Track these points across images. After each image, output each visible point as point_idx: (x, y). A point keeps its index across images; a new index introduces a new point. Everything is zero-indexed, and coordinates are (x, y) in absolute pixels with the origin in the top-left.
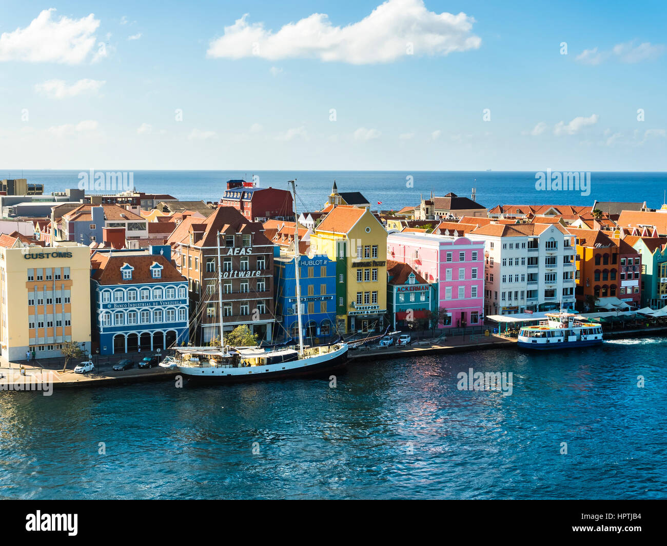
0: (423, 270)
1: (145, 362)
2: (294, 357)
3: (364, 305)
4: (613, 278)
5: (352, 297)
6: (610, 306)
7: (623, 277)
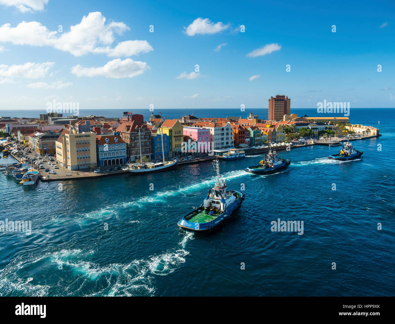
0: (193, 137)
1: (116, 168)
2: (162, 165)
3: (177, 148)
4: (243, 138)
5: (174, 146)
6: (243, 146)
7: (246, 138)
